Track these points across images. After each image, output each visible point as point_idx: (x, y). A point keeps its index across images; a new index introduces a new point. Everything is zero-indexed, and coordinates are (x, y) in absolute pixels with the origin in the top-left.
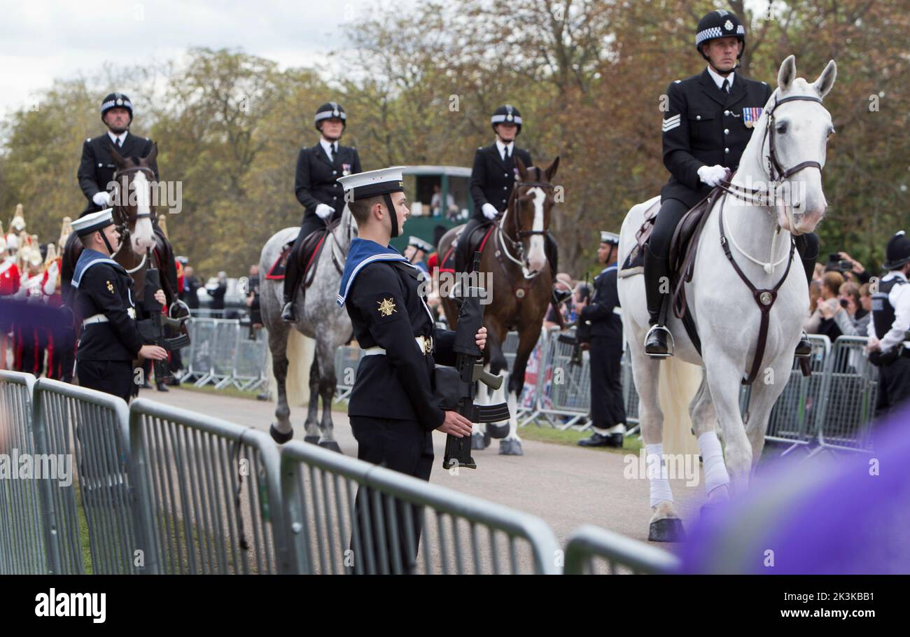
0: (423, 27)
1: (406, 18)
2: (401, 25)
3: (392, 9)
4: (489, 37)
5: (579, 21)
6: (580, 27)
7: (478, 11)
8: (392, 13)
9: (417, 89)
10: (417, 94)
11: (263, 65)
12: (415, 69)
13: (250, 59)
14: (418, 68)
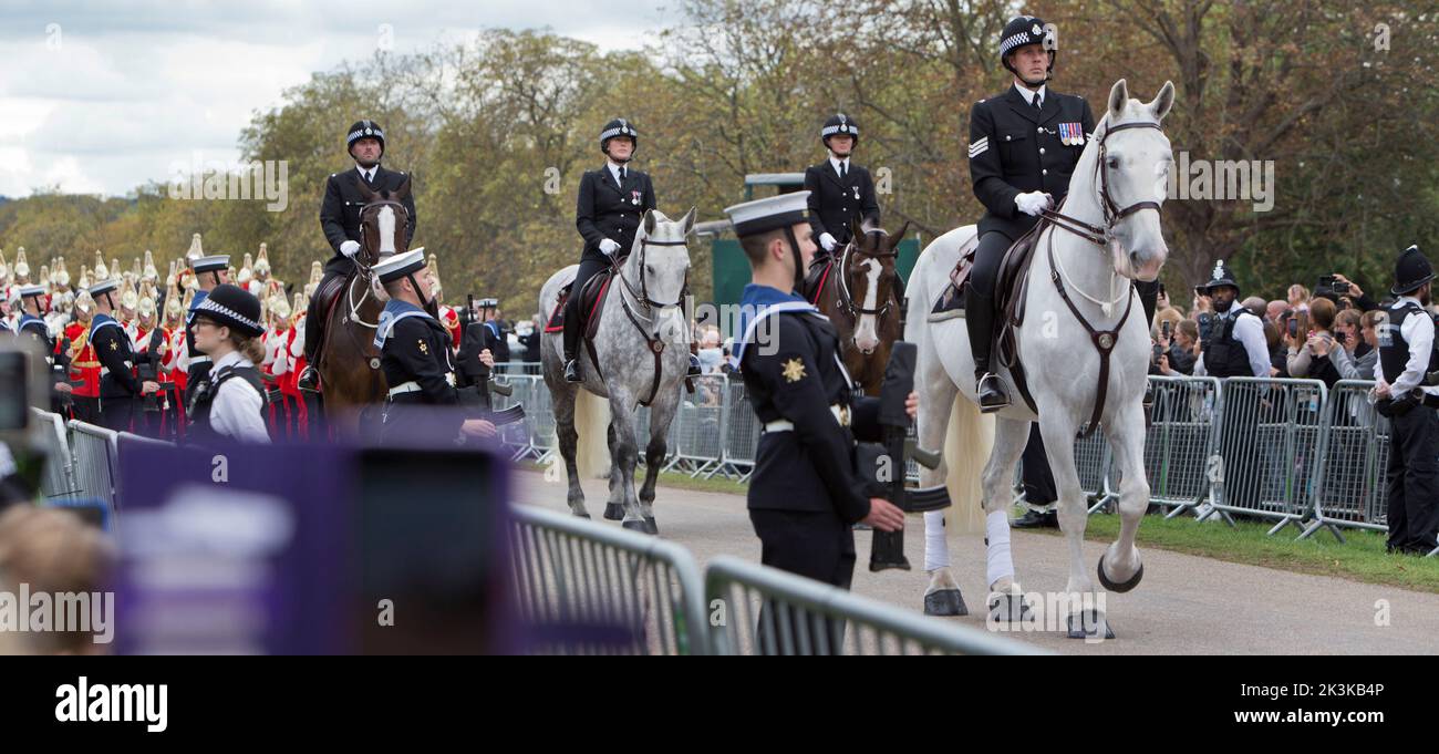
9: (775, 74)
10: (775, 81)
11: (578, 49)
12: (772, 50)
13: (561, 42)
14: (776, 48)
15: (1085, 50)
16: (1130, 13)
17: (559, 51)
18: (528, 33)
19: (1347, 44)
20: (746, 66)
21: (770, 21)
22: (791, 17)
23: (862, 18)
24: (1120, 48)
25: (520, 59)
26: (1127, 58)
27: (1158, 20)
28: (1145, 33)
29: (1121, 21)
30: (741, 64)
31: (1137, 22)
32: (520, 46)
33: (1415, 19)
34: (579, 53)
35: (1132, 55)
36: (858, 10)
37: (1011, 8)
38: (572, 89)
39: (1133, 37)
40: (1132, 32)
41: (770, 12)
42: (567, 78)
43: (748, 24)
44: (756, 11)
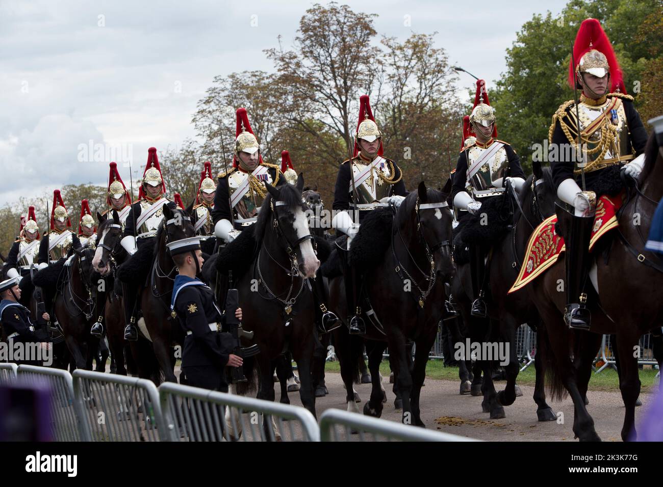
0: (185, 163)
1: (176, 159)
2: (173, 163)
3: (168, 155)
4: (219, 165)
5: (265, 152)
6: (266, 155)
7: (213, 152)
8: (168, 157)
9: (185, 195)
10: (185, 197)
11: (103, 191)
12: (183, 185)
13: (96, 189)
14: (185, 185)
15: (310, 176)
16: (327, 159)
17: (96, 192)
18: (82, 185)
19: (415, 166)
20: (173, 193)
21: (181, 173)
22: (189, 171)
23: (219, 170)
24: (324, 174)
25: (80, 197)
26: (327, 178)
27: (339, 161)
28: (333, 167)
29: (324, 163)
30: (171, 192)
31: (330, 163)
32: (79, 191)
33: (441, 154)
34: (104, 192)
35: (329, 176)
36: (217, 166)
37: (279, 161)
38: (102, 207)
39: (329, 169)
40: (328, 167)
41: (181, 170)
42: (100, 203)
43: (172, 175)
44: (175, 170)
